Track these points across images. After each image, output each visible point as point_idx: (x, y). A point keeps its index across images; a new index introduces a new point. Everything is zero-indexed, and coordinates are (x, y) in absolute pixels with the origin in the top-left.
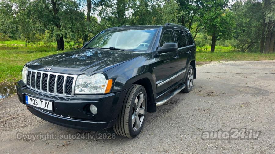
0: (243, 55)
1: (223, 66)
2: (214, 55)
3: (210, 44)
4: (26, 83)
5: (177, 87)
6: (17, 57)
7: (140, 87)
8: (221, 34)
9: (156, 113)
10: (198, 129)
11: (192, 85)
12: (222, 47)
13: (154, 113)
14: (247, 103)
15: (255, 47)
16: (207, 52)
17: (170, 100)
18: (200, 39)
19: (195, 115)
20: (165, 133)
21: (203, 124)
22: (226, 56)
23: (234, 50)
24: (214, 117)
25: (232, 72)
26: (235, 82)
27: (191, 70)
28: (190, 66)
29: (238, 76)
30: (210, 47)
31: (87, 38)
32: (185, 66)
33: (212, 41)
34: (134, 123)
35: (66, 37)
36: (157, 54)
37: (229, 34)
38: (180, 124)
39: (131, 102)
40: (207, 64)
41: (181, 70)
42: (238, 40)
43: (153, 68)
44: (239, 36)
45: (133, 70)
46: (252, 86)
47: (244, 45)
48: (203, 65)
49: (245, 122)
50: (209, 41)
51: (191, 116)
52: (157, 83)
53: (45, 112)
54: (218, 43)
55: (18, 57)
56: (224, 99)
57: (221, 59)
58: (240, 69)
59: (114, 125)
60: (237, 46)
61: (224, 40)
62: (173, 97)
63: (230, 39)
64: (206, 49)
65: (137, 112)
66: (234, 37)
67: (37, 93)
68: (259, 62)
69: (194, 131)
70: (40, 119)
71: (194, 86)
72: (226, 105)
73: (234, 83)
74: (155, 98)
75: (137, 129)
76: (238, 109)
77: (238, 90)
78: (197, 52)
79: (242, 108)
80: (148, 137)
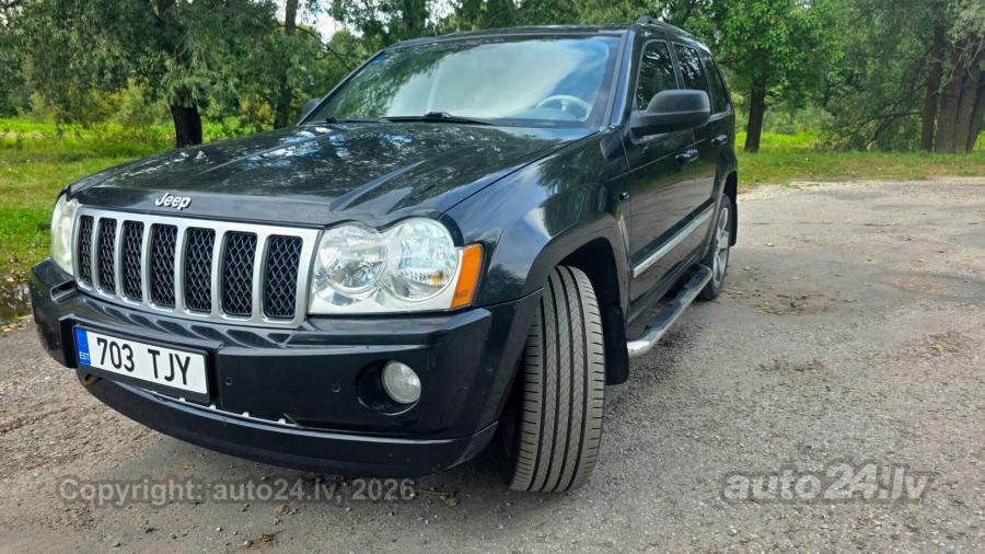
0: (867, 162)
1: (810, 201)
4: (72, 273)
10: (805, 449)
11: (726, 269)
14: (949, 334)
15: (902, 131)
19: (772, 389)
20: (675, 472)
21: (817, 428)
22: (807, 166)
23: (829, 143)
24: (850, 395)
25: (849, 220)
27: (726, 213)
28: (724, 195)
29: (876, 236)
31: (289, 101)
32: (709, 192)
33: (750, 110)
38: (723, 429)
42: (829, 111)
43: (622, 197)
44: (831, 94)
46: (943, 270)
47: (862, 125)
51: (755, 392)
53: (165, 400)
56: (858, 320)
57: (789, 176)
58: (874, 208)
60: (838, 129)
67: (127, 315)
68: (926, 183)
70: (135, 424)
71: (730, 273)
72: (876, 347)
73: (874, 262)
76: (928, 359)
77: (895, 286)
79: (942, 358)
80: (611, 490)
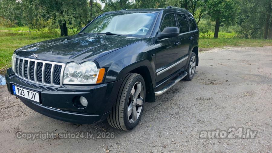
0: (247, 42)
1: (227, 53)
2: (217, 41)
3: (214, 30)
4: (14, 71)
5: (179, 74)
6: (20, 43)
7: (138, 76)
8: (224, 20)
9: (156, 103)
10: (199, 121)
11: (195, 72)
12: (225, 33)
13: (153, 103)
14: (251, 91)
15: (259, 33)
16: (210, 39)
17: (171, 89)
18: (203, 26)
19: (197, 105)
20: (164, 125)
21: (205, 115)
22: (230, 43)
23: (238, 36)
24: (217, 107)
25: (236, 59)
26: (238, 69)
27: (194, 57)
28: (193, 52)
29: (242, 63)
30: (214, 33)
32: (187, 52)
33: (216, 27)
34: (130, 114)
35: (70, 24)
36: (157, 40)
37: (233, 20)
39: (126, 93)
40: (210, 50)
41: (183, 57)
43: (153, 55)
44: (242, 22)
45: (131, 56)
46: (256, 73)
47: (247, 31)
48: (206, 52)
49: (250, 113)
50: (212, 27)
51: (192, 105)
52: (157, 71)
54: (221, 29)
55: (22, 43)
56: (227, 87)
57: (224, 46)
58: (244, 55)
59: (109, 117)
60: (241, 32)
61: (227, 26)
62: (174, 86)
63: (234, 25)
64: (210, 35)
65: (134, 103)
66: (237, 23)
68: (263, 48)
69: (195, 123)
71: (196, 73)
72: (229, 94)
73: (238, 71)
74: (154, 88)
75: (134, 121)
76: (242, 98)
77: (242, 78)
78: (200, 38)
79: (247, 98)
80: (146, 129)
